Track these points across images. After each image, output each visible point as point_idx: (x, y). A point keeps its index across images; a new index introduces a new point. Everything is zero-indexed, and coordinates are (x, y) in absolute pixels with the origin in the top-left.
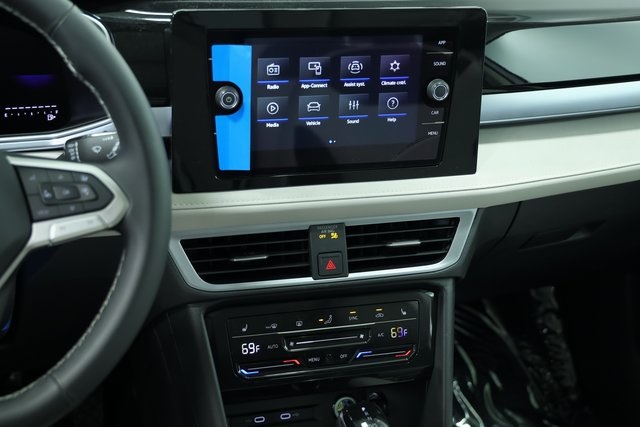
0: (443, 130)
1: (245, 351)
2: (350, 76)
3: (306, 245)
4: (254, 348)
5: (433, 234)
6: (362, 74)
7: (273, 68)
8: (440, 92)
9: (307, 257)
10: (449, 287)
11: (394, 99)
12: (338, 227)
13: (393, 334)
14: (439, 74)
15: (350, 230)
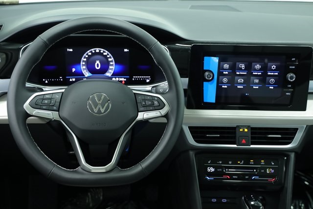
0: (292, 93)
1: (209, 170)
2: (256, 70)
3: (235, 133)
4: (212, 170)
5: (287, 133)
6: (260, 70)
7: (226, 66)
8: (292, 78)
9: (235, 137)
10: (293, 155)
11: (272, 80)
12: (248, 127)
13: (268, 172)
14: (292, 71)
15: (253, 129)
